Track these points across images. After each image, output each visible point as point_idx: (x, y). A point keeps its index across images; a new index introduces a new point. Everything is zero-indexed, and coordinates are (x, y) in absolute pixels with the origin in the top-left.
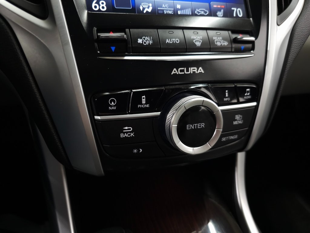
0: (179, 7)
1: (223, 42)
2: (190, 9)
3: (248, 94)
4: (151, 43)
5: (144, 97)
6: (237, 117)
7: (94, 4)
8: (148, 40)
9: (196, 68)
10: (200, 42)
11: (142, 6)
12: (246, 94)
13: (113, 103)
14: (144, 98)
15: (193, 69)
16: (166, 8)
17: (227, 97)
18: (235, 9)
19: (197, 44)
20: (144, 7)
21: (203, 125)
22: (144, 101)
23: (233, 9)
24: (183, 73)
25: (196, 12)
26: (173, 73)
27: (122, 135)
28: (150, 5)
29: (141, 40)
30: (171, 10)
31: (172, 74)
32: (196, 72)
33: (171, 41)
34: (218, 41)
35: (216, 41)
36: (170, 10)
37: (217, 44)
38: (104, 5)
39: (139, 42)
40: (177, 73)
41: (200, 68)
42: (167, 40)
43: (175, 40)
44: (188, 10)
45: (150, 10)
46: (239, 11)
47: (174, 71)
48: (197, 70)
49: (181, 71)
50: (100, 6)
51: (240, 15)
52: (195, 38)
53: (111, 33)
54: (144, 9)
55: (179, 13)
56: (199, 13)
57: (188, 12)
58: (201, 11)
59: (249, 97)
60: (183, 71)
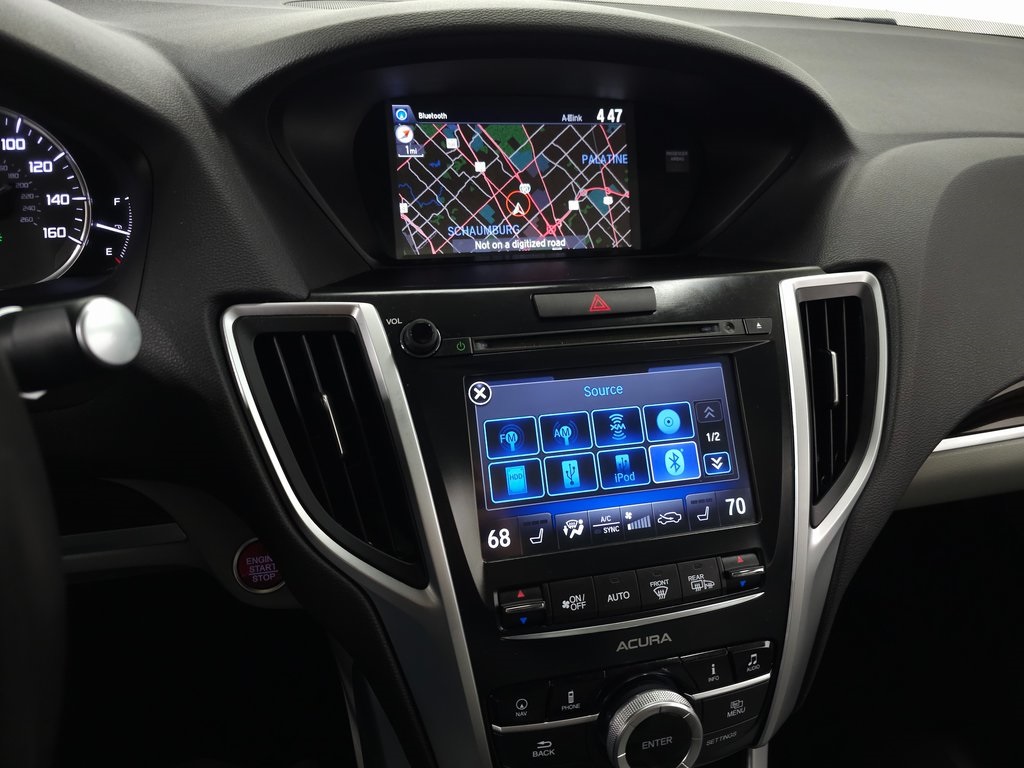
0: (629, 516)
1: (706, 583)
2: (648, 517)
3: (755, 662)
4: (583, 605)
5: (572, 692)
6: (734, 704)
7: (491, 538)
8: (579, 601)
9: (658, 636)
10: (665, 589)
11: (567, 528)
12: (750, 664)
13: (521, 706)
14: (571, 695)
15: (653, 639)
16: (607, 522)
17: (714, 675)
18: (732, 500)
19: (659, 595)
20: (570, 527)
21: (669, 739)
22: (571, 699)
23: (727, 501)
24: (637, 647)
25: (660, 521)
26: (619, 648)
27: (535, 754)
28: (581, 522)
29: (568, 602)
30: (615, 525)
31: (618, 650)
32: (659, 642)
33: (616, 598)
34: (696, 583)
35: (694, 584)
36: (613, 526)
37: (696, 588)
38: (507, 537)
39: (564, 607)
40: (627, 649)
41: (666, 635)
43: (622, 595)
44: (645, 518)
45: (579, 532)
46: (740, 502)
47: (622, 646)
48: (660, 640)
49: (632, 644)
50: (501, 539)
51: (741, 510)
52: (656, 583)
53: (521, 595)
54: (570, 531)
55: (629, 528)
56: (664, 521)
57: (645, 523)
58: (668, 516)
59: (756, 667)
60: (636, 643)
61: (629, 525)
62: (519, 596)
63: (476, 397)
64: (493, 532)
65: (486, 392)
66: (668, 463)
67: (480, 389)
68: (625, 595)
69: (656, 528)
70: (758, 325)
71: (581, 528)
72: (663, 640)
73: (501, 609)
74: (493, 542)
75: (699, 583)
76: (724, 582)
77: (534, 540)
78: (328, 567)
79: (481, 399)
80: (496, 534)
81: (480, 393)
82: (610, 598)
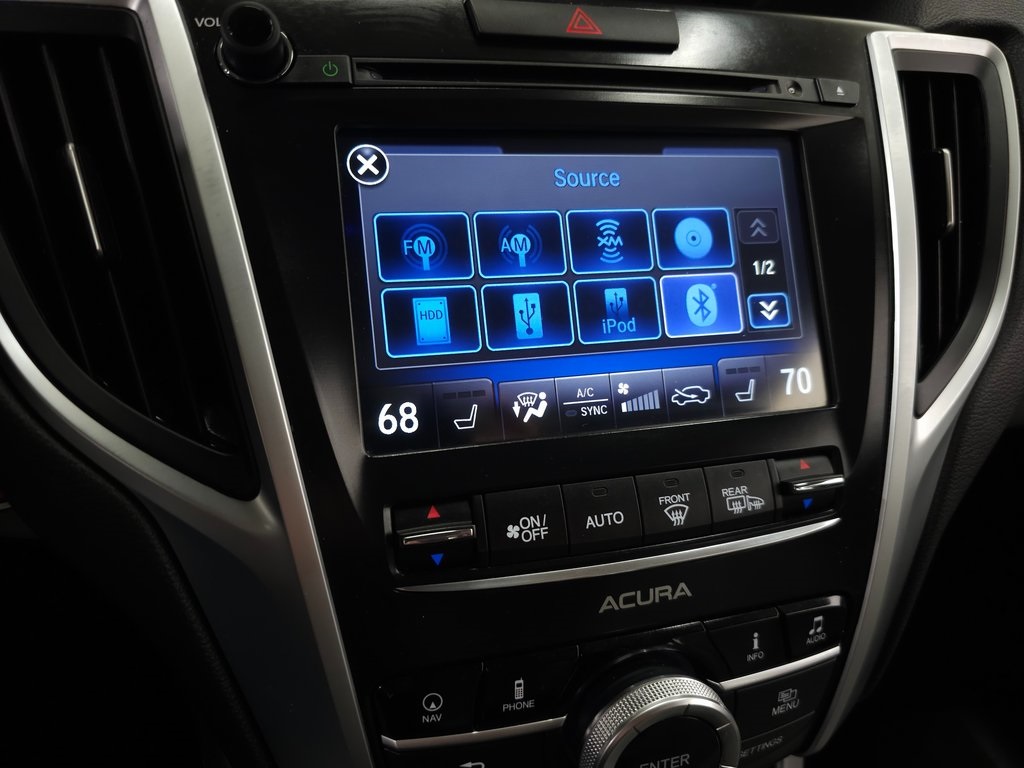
0: (623, 389)
1: (751, 500)
2: (656, 392)
3: (819, 629)
4: (543, 533)
5: (521, 681)
6: (784, 696)
7: (383, 417)
8: (536, 527)
9: (669, 588)
10: (683, 509)
11: (520, 404)
12: (812, 632)
13: (433, 706)
14: (519, 685)
15: (661, 592)
16: (587, 398)
17: (756, 651)
18: (791, 372)
19: (673, 519)
20: (524, 404)
21: (685, 759)
22: (519, 693)
23: (783, 371)
24: (633, 605)
25: (675, 399)
26: (604, 607)
28: (543, 395)
29: (517, 528)
30: (601, 404)
31: (601, 611)
32: (670, 598)
33: (600, 522)
34: (734, 500)
35: (731, 501)
36: (596, 404)
37: (734, 509)
38: (412, 416)
39: (509, 535)
40: (616, 608)
41: (683, 585)
42: (590, 518)
43: (611, 517)
44: (650, 394)
45: (540, 413)
46: (803, 374)
47: (609, 603)
48: (673, 594)
49: (627, 601)
50: (401, 419)
51: (805, 387)
52: (668, 499)
53: (433, 514)
54: (524, 410)
55: (624, 409)
56: (681, 399)
57: (651, 402)
58: (689, 392)
59: (820, 637)
60: (633, 599)
61: (624, 405)
62: (430, 516)
63: (361, 171)
64: (387, 407)
65: (380, 164)
66: (692, 306)
67: (367, 158)
68: (615, 517)
69: (668, 411)
70: (839, 90)
71: (543, 405)
72: (678, 593)
73: (396, 538)
74: (388, 424)
75: (740, 500)
76: (780, 499)
77: (460, 424)
78: (69, 456)
79: (368, 175)
80: (394, 411)
81: (368, 165)
82: (590, 522)
